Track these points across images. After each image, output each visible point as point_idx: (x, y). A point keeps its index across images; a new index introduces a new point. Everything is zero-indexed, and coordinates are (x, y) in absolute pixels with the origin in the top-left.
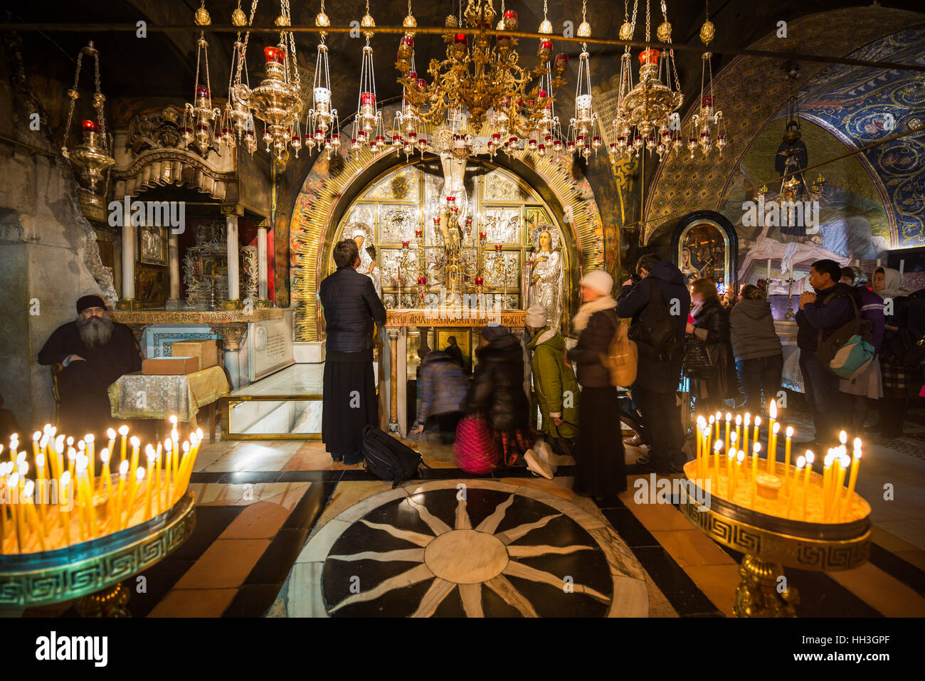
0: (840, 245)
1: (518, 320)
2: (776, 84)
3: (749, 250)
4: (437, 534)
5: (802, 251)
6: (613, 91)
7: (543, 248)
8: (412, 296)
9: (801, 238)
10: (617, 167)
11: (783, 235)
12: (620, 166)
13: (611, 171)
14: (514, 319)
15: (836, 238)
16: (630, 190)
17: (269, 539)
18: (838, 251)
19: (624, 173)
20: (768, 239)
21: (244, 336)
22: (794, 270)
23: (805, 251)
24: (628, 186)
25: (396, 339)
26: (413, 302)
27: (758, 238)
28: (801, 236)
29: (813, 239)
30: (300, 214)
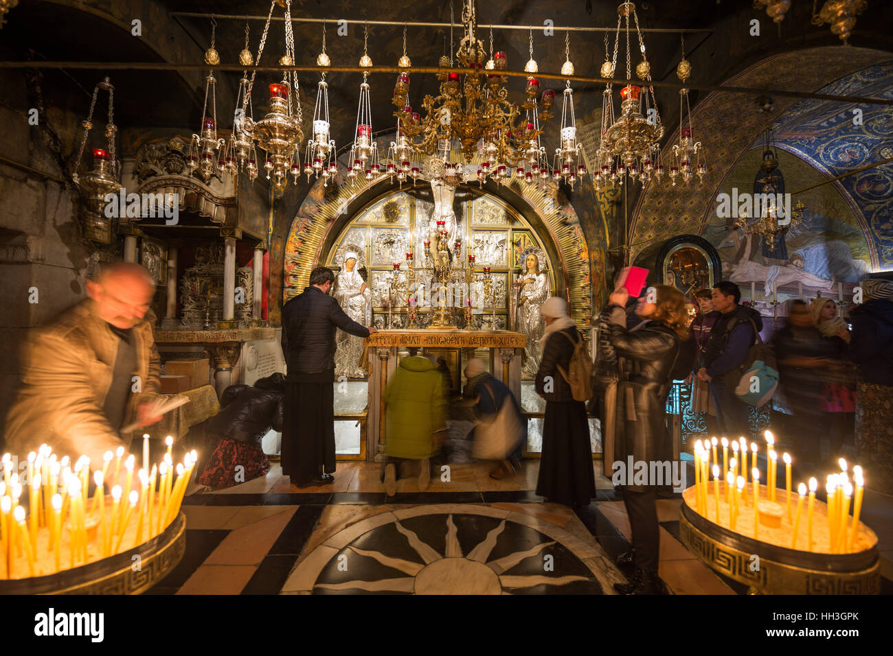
0: (821, 268)
1: (507, 341)
2: (751, 117)
3: (732, 273)
4: (427, 562)
5: (784, 274)
6: (596, 123)
7: (530, 270)
8: (401, 317)
9: (783, 262)
10: (601, 194)
11: (765, 258)
12: (604, 193)
13: (595, 197)
14: (503, 341)
15: (817, 262)
16: (614, 215)
17: (255, 565)
18: (819, 274)
19: (608, 199)
20: (750, 262)
21: (236, 356)
22: (777, 293)
23: (788, 274)
24: (612, 211)
25: (387, 359)
26: (402, 322)
27: (740, 262)
28: (783, 259)
29: (795, 262)
30: (295, 237)
